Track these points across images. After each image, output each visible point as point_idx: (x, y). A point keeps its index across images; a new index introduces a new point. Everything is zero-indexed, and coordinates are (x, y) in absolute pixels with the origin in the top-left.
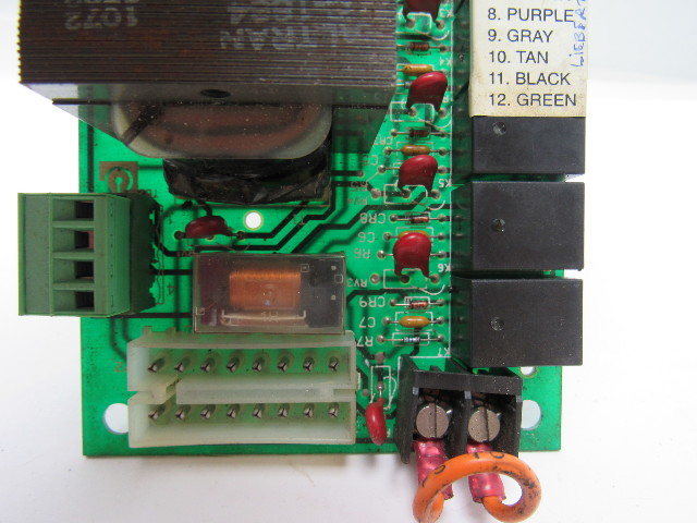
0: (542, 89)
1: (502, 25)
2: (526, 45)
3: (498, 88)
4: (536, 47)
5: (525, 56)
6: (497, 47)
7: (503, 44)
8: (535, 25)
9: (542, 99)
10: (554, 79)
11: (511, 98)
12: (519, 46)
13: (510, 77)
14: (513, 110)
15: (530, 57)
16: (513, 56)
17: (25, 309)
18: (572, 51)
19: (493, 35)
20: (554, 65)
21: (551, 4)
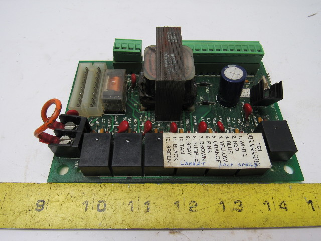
0: (172, 152)
1: (191, 140)
2: (186, 147)
3: (171, 139)
4: (186, 150)
5: (182, 147)
6: (184, 138)
7: (185, 140)
8: (192, 149)
9: (169, 152)
10: (176, 155)
11: (169, 143)
12: (185, 145)
13: (175, 142)
14: (165, 143)
15: (182, 148)
16: (182, 143)
18: (185, 161)
19: (187, 137)
20: (180, 155)
21: (200, 155)
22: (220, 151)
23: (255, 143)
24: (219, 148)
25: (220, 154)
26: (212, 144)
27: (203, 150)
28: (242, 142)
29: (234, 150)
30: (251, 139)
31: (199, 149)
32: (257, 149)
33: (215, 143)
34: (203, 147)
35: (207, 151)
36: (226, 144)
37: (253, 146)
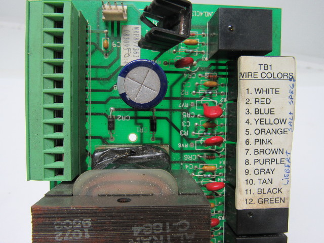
0: (269, 196)
1: (252, 167)
2: (263, 176)
3: (249, 196)
5: (262, 181)
6: (249, 177)
7: (252, 176)
8: (266, 166)
9: (269, 201)
10: (275, 191)
11: (255, 201)
12: (259, 176)
13: (255, 191)
14: (256, 206)
15: (265, 182)
16: (256, 181)
18: (284, 178)
19: (247, 172)
20: (275, 184)
21: (274, 156)
22: (270, 127)
23: (260, 72)
24: (266, 127)
25: (274, 127)
26: (260, 137)
27: (268, 152)
28: (258, 91)
29: (270, 106)
30: (253, 76)
31: (266, 156)
32: (269, 71)
33: (257, 132)
34: (264, 151)
35: (269, 146)
36: (260, 116)
37: (264, 75)
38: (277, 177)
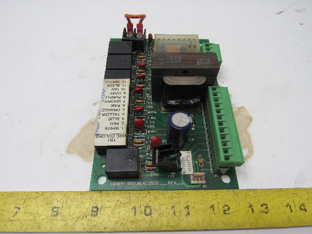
0: (114, 84)
1: (122, 95)
2: (117, 92)
3: (124, 84)
4: (115, 91)
6: (124, 91)
7: (122, 91)
8: (115, 95)
9: (114, 82)
10: (111, 86)
11: (121, 82)
13: (121, 86)
14: (121, 80)
15: (116, 89)
16: (120, 89)
17: (218, 45)
18: (106, 91)
19: (125, 93)
20: (110, 88)
21: (110, 100)
22: (111, 112)
23: (115, 137)
24: (113, 112)
25: (109, 112)
26: (117, 108)
27: (113, 101)
28: (118, 128)
29: (111, 121)
30: (119, 135)
31: (114, 99)
32: (110, 138)
33: (118, 110)
34: (115, 101)
35: (112, 104)
36: (117, 117)
37: (113, 136)
38: (109, 91)
